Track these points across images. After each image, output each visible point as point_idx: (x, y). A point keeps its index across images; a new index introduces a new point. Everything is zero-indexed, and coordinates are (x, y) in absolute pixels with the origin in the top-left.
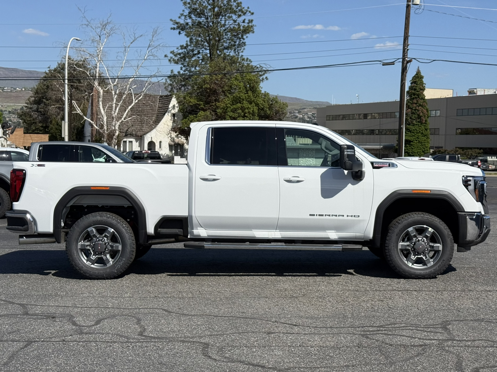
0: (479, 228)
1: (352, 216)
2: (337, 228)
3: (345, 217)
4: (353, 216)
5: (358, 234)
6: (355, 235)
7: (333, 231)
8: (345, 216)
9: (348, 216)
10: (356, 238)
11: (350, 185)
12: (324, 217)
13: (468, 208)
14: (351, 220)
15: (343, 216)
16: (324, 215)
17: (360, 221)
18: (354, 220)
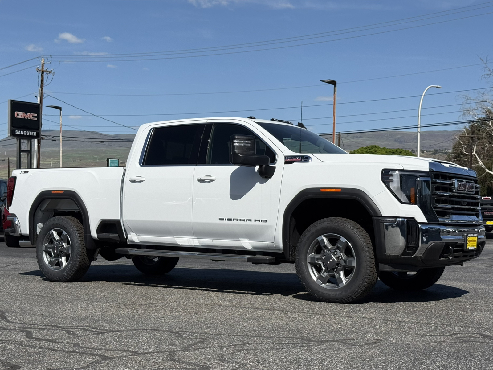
0: (405, 238)
1: (259, 221)
2: (250, 236)
3: (253, 223)
4: (261, 221)
5: (269, 244)
6: (267, 245)
7: (246, 239)
8: (253, 221)
9: (255, 221)
10: (268, 248)
11: (258, 184)
12: (232, 222)
13: (385, 212)
14: (259, 226)
15: (251, 220)
16: (233, 220)
17: (268, 227)
18: (262, 226)
